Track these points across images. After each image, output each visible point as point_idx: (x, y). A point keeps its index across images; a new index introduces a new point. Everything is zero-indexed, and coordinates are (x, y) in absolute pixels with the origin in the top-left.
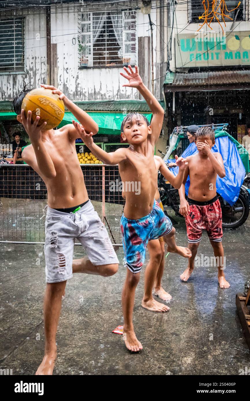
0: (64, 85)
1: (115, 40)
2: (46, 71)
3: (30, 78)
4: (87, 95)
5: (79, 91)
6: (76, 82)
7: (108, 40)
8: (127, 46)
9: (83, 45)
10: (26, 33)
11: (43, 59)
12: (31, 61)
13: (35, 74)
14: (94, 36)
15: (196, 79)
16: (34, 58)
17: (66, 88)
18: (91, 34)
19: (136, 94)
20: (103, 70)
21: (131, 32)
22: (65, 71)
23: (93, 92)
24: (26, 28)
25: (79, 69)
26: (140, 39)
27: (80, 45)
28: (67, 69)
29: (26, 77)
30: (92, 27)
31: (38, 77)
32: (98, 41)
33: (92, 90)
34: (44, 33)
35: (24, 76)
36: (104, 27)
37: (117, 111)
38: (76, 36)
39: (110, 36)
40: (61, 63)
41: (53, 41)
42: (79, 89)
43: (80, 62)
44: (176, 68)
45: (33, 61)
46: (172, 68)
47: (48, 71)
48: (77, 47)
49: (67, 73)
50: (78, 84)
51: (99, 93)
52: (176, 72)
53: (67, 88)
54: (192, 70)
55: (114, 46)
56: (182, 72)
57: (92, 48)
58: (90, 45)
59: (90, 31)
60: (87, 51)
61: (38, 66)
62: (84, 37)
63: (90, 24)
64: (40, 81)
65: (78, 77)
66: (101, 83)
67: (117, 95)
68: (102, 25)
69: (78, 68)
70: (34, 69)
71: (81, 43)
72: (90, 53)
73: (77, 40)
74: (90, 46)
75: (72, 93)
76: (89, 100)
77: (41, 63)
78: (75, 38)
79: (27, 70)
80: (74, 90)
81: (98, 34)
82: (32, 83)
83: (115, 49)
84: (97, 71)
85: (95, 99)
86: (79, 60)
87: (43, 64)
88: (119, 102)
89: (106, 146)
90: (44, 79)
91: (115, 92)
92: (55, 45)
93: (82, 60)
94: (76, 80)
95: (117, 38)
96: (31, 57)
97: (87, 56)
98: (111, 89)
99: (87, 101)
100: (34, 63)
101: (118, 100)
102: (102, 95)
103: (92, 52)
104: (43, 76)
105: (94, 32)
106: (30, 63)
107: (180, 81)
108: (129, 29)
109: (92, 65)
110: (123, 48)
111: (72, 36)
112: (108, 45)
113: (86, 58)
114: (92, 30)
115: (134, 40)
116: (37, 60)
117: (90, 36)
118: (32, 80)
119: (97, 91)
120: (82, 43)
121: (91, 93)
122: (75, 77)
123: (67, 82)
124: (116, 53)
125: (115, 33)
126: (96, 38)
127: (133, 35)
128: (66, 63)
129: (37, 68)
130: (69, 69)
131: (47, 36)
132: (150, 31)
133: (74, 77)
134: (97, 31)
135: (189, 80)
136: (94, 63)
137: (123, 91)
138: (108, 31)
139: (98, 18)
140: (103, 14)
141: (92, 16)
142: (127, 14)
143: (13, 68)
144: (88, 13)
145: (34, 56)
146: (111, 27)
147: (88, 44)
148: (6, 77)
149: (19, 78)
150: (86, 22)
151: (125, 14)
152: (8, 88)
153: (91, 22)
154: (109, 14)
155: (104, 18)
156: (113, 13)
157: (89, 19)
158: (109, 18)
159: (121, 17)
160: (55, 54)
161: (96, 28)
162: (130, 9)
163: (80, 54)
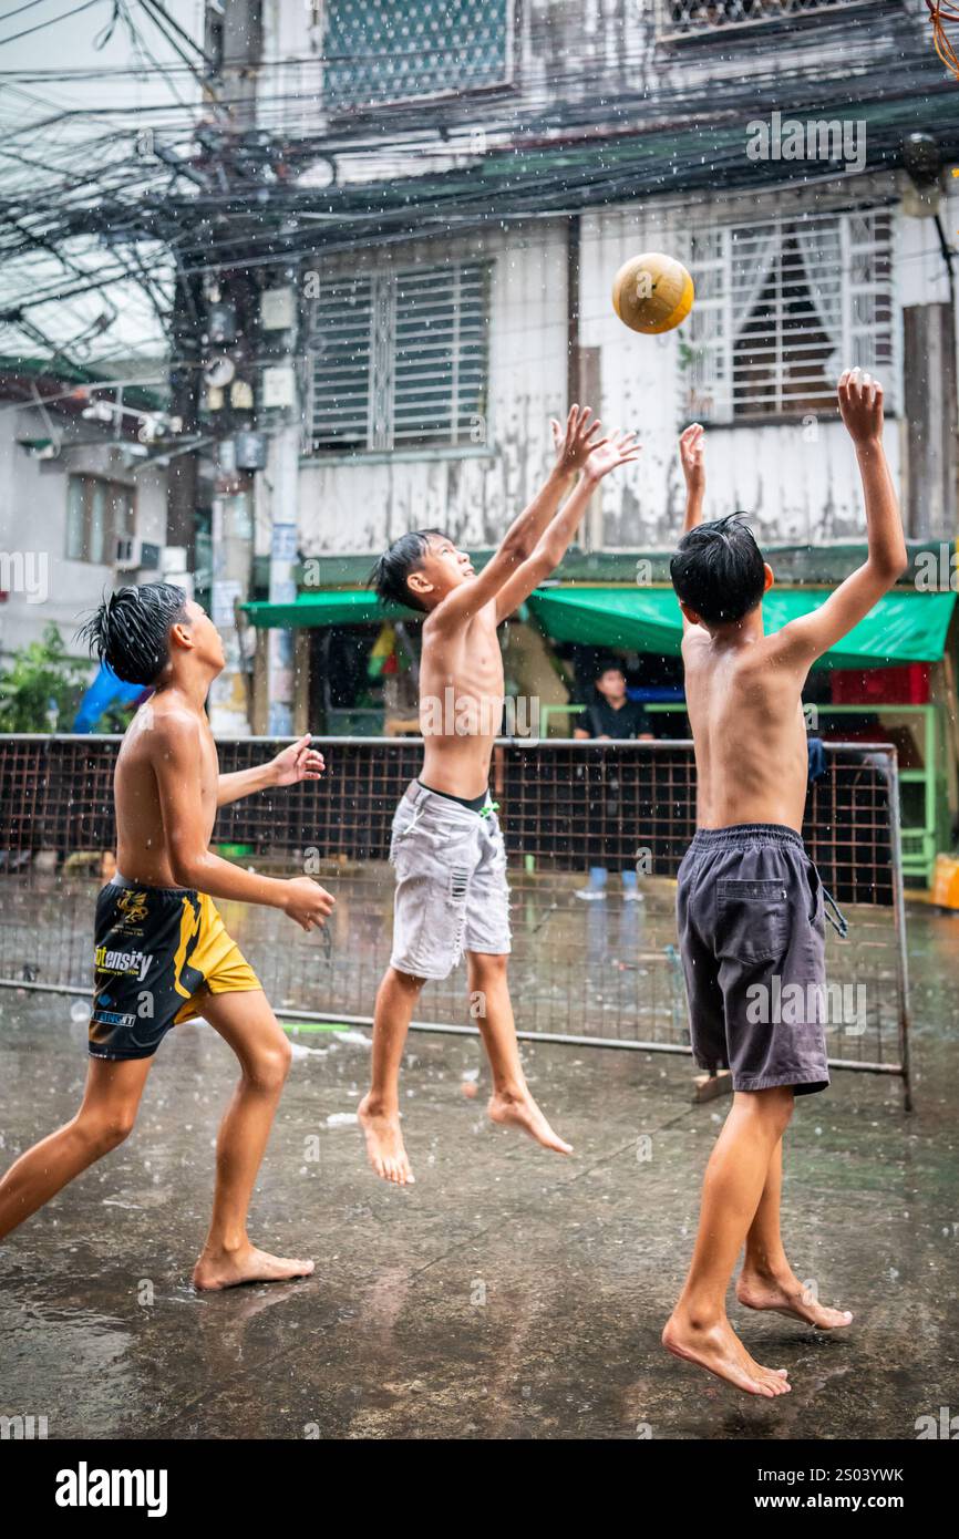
0: (627, 492)
1: (815, 322)
3: (507, 471)
6: (668, 479)
7: (787, 324)
8: (857, 341)
9: (695, 346)
10: (495, 312)
11: (553, 400)
12: (513, 409)
13: (523, 456)
14: (736, 313)
16: (523, 401)
17: (631, 502)
18: (726, 304)
20: (770, 433)
21: (876, 288)
24: (496, 297)
26: (910, 314)
27: (682, 347)
29: (493, 466)
30: (727, 280)
31: (533, 465)
32: (750, 328)
33: (726, 506)
35: (486, 463)
36: (772, 278)
37: (819, 581)
39: (792, 308)
40: (613, 414)
41: (587, 339)
43: (683, 404)
45: (519, 409)
48: (673, 353)
50: (676, 487)
51: (754, 518)
53: (636, 504)
55: (813, 346)
57: (729, 354)
58: (721, 343)
59: (720, 296)
60: (709, 365)
61: (534, 430)
62: (698, 317)
63: (719, 271)
64: (541, 479)
66: (760, 485)
67: (823, 523)
68: (764, 270)
69: (673, 426)
70: (522, 438)
71: (687, 341)
72: (720, 375)
74: (720, 350)
75: (652, 519)
77: (548, 414)
79: (496, 443)
80: (661, 509)
81: (752, 303)
82: (513, 487)
83: (813, 355)
84: (744, 437)
86: (677, 401)
88: (832, 550)
91: (816, 515)
92: (595, 352)
93: (690, 397)
94: (670, 472)
95: (820, 312)
96: (510, 398)
97: (707, 383)
98: (800, 503)
100: (521, 417)
101: (826, 544)
103: (729, 369)
105: (738, 297)
106: (509, 416)
108: (867, 278)
109: (728, 417)
110: (845, 346)
112: (787, 341)
113: (706, 394)
114: (727, 287)
115: (884, 317)
116: (533, 407)
117: (719, 313)
118: (514, 479)
120: (693, 338)
122: (667, 461)
123: (635, 480)
124: (819, 370)
125: (816, 297)
126: (745, 318)
127: (884, 299)
128: (635, 413)
129: (532, 435)
130: (643, 433)
131: (570, 318)
132: (944, 279)
133: (660, 463)
134: (749, 292)
136: (738, 409)
137: (844, 508)
138: (787, 293)
139: (750, 248)
140: (770, 230)
141: (727, 243)
142: (860, 226)
143: (446, 438)
144: (714, 231)
145: (521, 392)
146: (801, 274)
147: (713, 343)
148: (423, 469)
149: (470, 472)
150: (706, 265)
151: (852, 224)
152: (428, 507)
153: (724, 263)
154: (791, 229)
155: (772, 248)
156: (806, 226)
157: (719, 253)
158: (793, 244)
159: (838, 236)
160: (596, 383)
161: (743, 281)
162: (865, 207)
163: (682, 378)
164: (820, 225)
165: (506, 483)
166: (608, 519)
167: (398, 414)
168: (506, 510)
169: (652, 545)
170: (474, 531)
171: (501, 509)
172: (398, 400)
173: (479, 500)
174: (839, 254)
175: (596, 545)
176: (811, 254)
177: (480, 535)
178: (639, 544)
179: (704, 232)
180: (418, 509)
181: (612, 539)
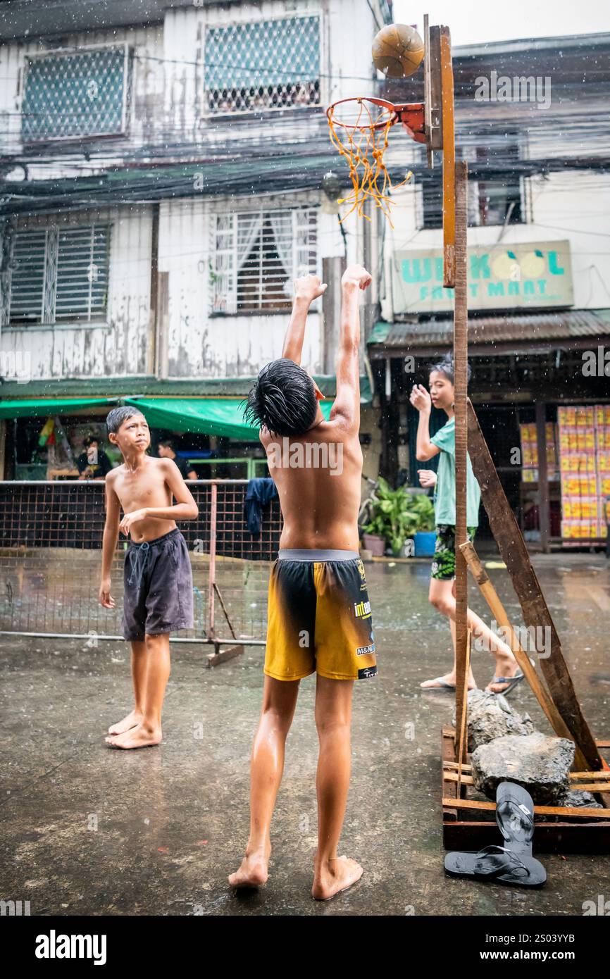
0: (181, 349)
1: (279, 263)
2: (148, 321)
3: (117, 335)
4: (223, 366)
5: (209, 360)
6: (203, 342)
7: (265, 264)
9: (218, 273)
10: (113, 251)
11: (143, 299)
12: (121, 303)
13: (126, 328)
14: (240, 257)
15: (430, 335)
16: (127, 299)
17: (183, 354)
18: (234, 252)
19: (318, 365)
20: (255, 319)
21: (309, 248)
22: (183, 323)
23: (235, 361)
24: (114, 244)
25: (210, 317)
26: (326, 262)
27: (212, 274)
28: (187, 318)
29: (110, 333)
30: (235, 239)
31: (132, 333)
32: (246, 265)
33: (233, 357)
34: (147, 252)
35: (106, 332)
36: (258, 240)
38: (206, 258)
39: (268, 256)
40: (175, 307)
41: (161, 268)
42: (208, 356)
43: (211, 304)
44: (394, 315)
45: (125, 303)
46: (386, 314)
47: (151, 321)
48: (207, 278)
49: (187, 325)
50: (207, 346)
51: (246, 363)
52: (396, 322)
53: (186, 355)
54: (424, 318)
55: (278, 276)
56: (405, 322)
57: (235, 278)
58: (231, 273)
59: (231, 248)
60: (225, 284)
61: (133, 314)
62: (220, 259)
63: (231, 235)
64: (135, 340)
65: (206, 333)
66: (250, 345)
68: (254, 236)
69: (207, 316)
70: (126, 318)
71: (214, 271)
72: (230, 289)
73: (207, 266)
74: (230, 276)
75: (195, 363)
76: (227, 375)
77: (140, 307)
78: (203, 262)
79: (112, 321)
80: (199, 357)
81: (247, 252)
82: (120, 345)
83: (277, 280)
84: (242, 320)
85: (239, 374)
86: (209, 301)
87: (142, 309)
89: (257, 464)
90: (143, 336)
92: (166, 275)
93: (215, 299)
94: (204, 338)
95: (281, 259)
96: (120, 297)
97: (224, 292)
99: (223, 377)
100: (125, 307)
102: (251, 367)
103: (235, 286)
104: (141, 332)
105: (241, 249)
106: (119, 307)
107: (400, 337)
108: (305, 242)
109: (235, 311)
111: (197, 258)
112: (265, 273)
113: (224, 298)
114: (235, 244)
115: (313, 262)
116: (133, 302)
117: (231, 257)
118: (121, 340)
119: (243, 359)
120: (217, 269)
121: (231, 364)
122: (202, 332)
123: (186, 342)
124: (281, 288)
125: (279, 251)
126: (244, 260)
127: (313, 254)
128: (186, 307)
129: (131, 317)
130: (190, 317)
131: (153, 256)
132: (343, 245)
133: (199, 334)
134: (246, 247)
135: (417, 336)
136: (239, 306)
138: (265, 248)
139: (247, 225)
140: (257, 216)
141: (235, 221)
142: (302, 216)
143: (86, 317)
144: (229, 215)
145: (127, 295)
146: (272, 239)
147: (228, 272)
148: (72, 334)
149: (97, 336)
150: (225, 232)
151: (298, 215)
152: (74, 354)
153: (234, 231)
154: (268, 216)
155: (259, 224)
156: (275, 215)
157: (231, 226)
158: (268, 223)
159: (291, 221)
160: (166, 291)
161: (243, 241)
162: (305, 207)
163: (211, 290)
164: (281, 215)
165: (117, 342)
166: (171, 362)
167: (58, 304)
168: (117, 357)
169: (194, 376)
170: (99, 368)
171: (114, 356)
172: (60, 296)
173: (102, 351)
174: (291, 230)
175: (165, 376)
176: (277, 229)
177: (102, 370)
178: (187, 375)
179: (224, 215)
180: (68, 356)
181: (173, 373)
